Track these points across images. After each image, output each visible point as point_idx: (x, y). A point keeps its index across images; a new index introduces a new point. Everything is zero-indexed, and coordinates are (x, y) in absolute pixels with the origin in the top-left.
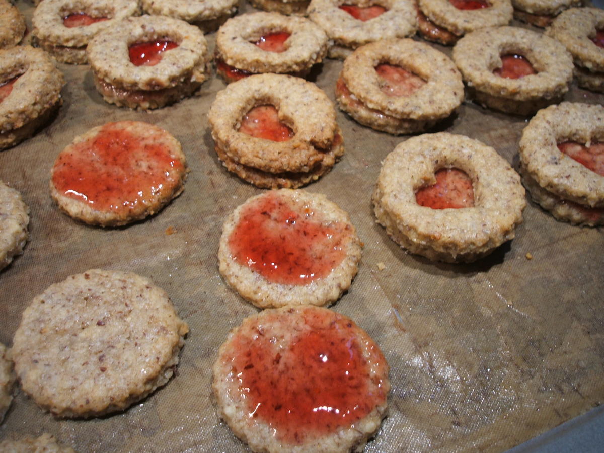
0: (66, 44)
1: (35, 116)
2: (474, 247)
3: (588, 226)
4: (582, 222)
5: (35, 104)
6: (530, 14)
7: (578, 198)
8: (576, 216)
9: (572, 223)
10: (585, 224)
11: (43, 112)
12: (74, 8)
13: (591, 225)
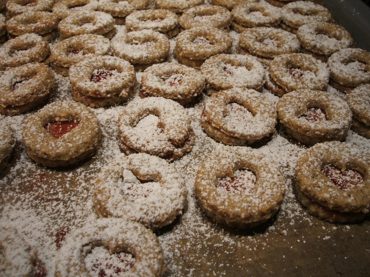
0: (63, 65)
1: (31, 100)
2: (240, 219)
3: (328, 221)
4: (325, 218)
5: (32, 94)
6: (341, 85)
7: (322, 201)
8: (321, 214)
9: (319, 218)
10: (328, 220)
11: (37, 99)
12: (76, 47)
13: (331, 221)
